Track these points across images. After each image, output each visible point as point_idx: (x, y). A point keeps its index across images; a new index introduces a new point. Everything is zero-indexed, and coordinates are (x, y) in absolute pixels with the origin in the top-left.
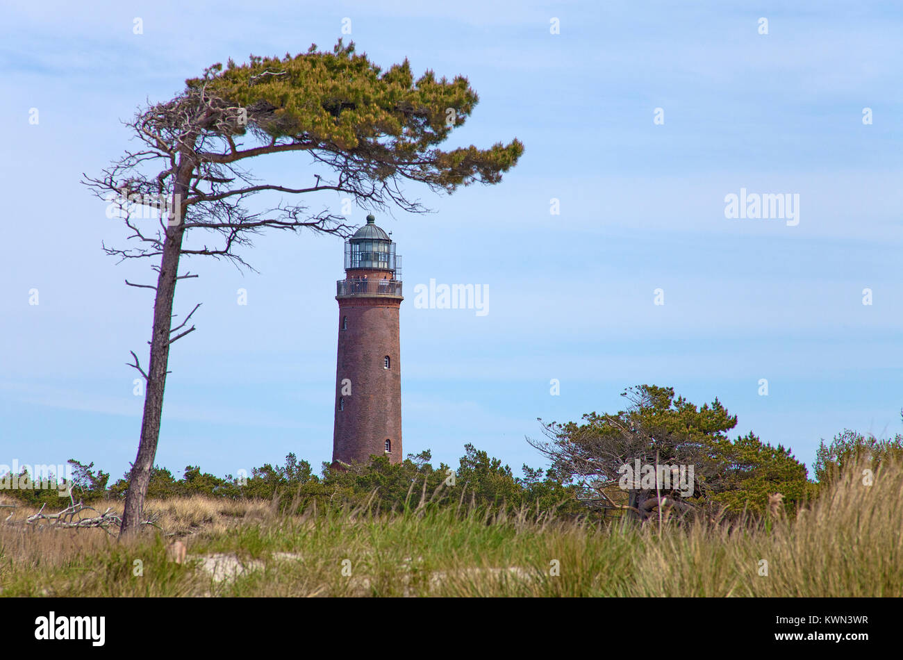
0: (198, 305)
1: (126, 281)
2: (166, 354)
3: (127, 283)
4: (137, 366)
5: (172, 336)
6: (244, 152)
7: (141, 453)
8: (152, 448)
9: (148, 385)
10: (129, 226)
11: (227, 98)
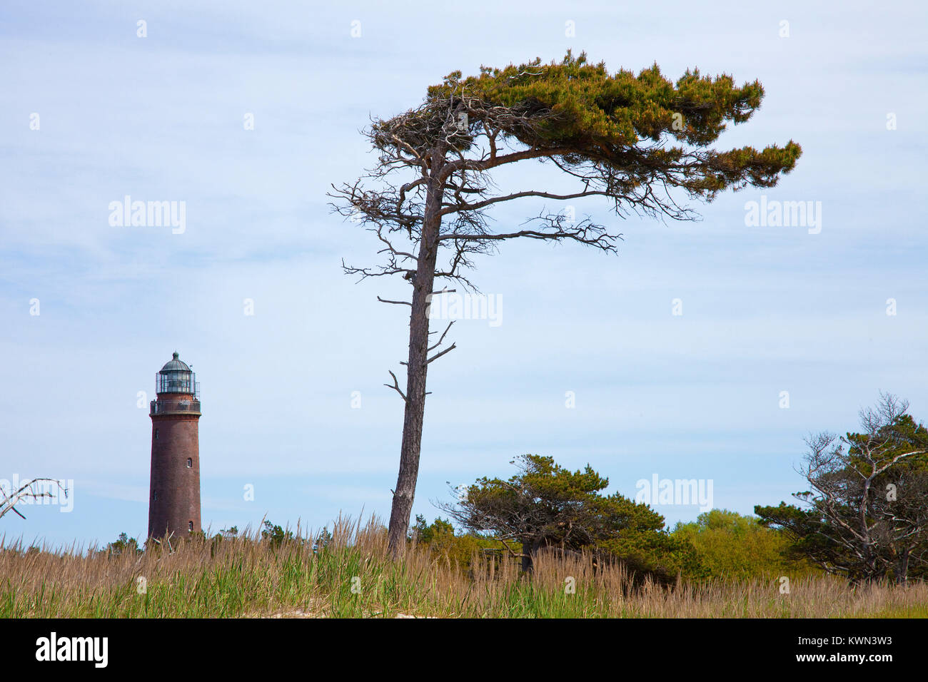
0: (452, 323)
1: (378, 297)
2: (424, 374)
3: (380, 300)
4: (396, 388)
5: (430, 355)
6: (503, 157)
7: (403, 480)
8: (413, 475)
9: (407, 407)
10: (381, 238)
11: (486, 99)
